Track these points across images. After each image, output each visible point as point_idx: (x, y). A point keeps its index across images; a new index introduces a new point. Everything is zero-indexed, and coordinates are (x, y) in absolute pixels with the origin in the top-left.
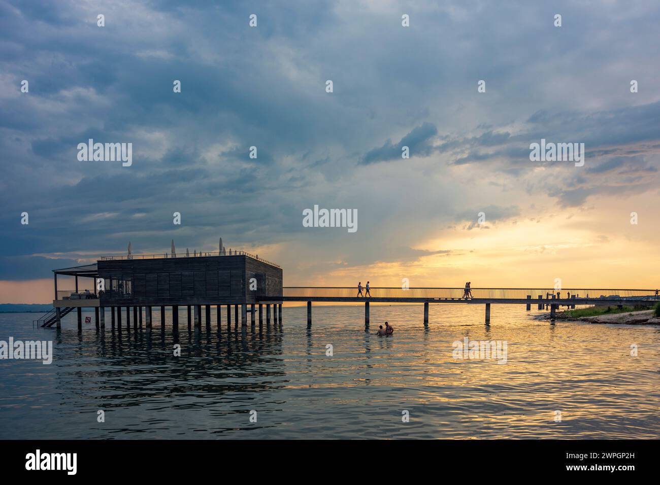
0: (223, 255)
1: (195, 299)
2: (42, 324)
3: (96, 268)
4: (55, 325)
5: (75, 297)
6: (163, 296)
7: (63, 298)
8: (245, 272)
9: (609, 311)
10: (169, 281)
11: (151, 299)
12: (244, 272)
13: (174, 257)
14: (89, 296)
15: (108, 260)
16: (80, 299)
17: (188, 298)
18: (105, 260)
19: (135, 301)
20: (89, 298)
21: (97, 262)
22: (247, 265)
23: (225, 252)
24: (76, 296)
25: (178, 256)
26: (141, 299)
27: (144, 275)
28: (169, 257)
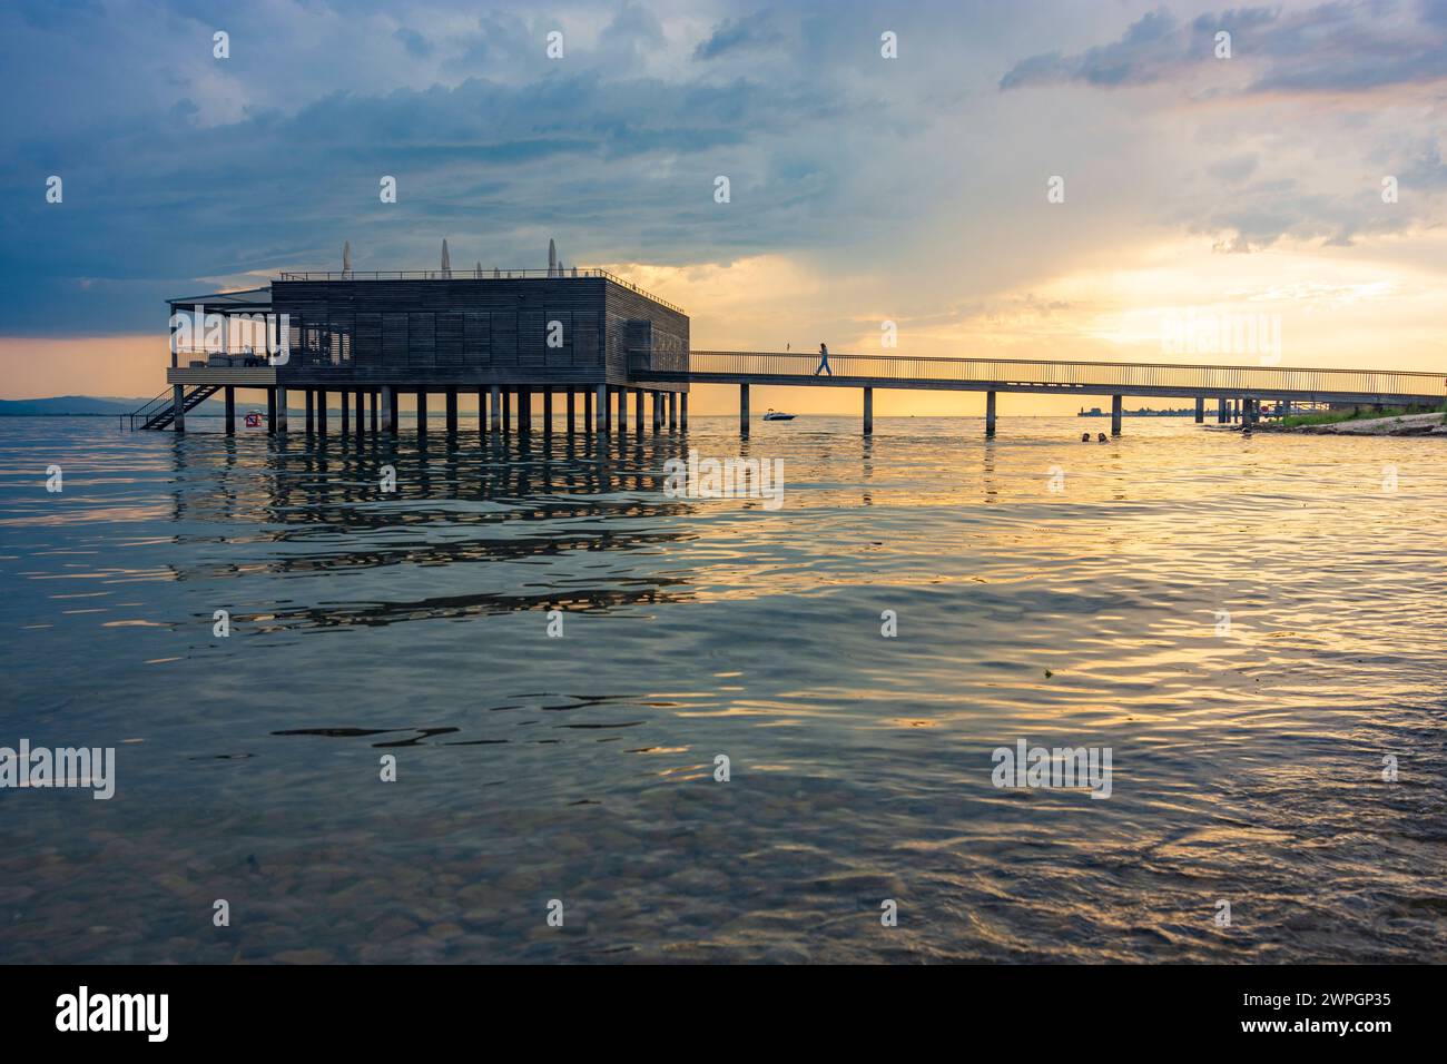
0: (557, 275)
1: (493, 371)
2: (143, 423)
3: (268, 298)
4: (172, 427)
5: (218, 362)
6: (422, 364)
7: (191, 363)
8: (604, 316)
9: (1356, 416)
10: (436, 330)
11: (394, 369)
12: (603, 314)
13: (447, 277)
14: (252, 361)
15: (296, 279)
16: (231, 365)
17: (478, 369)
18: (290, 279)
19: (356, 373)
20: (251, 366)
21: (270, 285)
22: (609, 301)
23: (561, 270)
24: (223, 361)
25: (455, 276)
26: (370, 368)
27: (379, 315)
28: (438, 276)
